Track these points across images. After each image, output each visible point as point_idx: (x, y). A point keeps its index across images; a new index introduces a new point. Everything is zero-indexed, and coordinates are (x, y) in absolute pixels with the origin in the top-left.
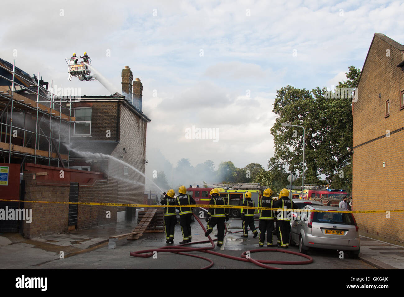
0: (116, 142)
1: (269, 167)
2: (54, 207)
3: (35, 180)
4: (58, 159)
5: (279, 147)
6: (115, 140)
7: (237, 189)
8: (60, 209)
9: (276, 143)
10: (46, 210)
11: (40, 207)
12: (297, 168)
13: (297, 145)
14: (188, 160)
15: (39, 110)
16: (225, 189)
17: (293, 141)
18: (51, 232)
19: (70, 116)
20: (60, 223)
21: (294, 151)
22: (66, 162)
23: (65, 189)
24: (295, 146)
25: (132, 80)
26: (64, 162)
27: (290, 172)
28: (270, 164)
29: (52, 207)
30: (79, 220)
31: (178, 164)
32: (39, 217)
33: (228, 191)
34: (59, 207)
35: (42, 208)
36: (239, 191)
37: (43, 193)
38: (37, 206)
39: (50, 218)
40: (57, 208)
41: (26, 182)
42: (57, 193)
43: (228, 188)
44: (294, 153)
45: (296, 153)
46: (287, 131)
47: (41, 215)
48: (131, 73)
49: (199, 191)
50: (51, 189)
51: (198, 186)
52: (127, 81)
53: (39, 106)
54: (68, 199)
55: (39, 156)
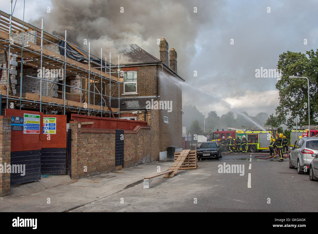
0: (157, 97)
1: (277, 114)
2: (101, 151)
3: (81, 128)
4: (109, 112)
5: (283, 98)
6: (156, 95)
7: (253, 131)
8: (107, 153)
9: (280, 95)
10: (93, 154)
11: (86, 151)
12: (297, 113)
13: (297, 96)
14: (215, 112)
15: (90, 72)
16: (244, 131)
17: (294, 93)
18: (99, 173)
19: (119, 77)
20: (107, 164)
21: (295, 100)
22: (117, 114)
23: (111, 136)
24: (295, 97)
25: (168, 49)
26: (114, 114)
27: (292, 116)
28: (277, 111)
29: (99, 151)
30: (125, 160)
31: (208, 116)
32: (86, 160)
33: (246, 132)
34: (105, 151)
35: (88, 153)
36: (254, 132)
37: (89, 139)
38: (83, 150)
39: (97, 161)
40: (104, 151)
41: (72, 131)
42: (103, 139)
43: (246, 130)
44: (295, 102)
45: (297, 102)
46: (289, 85)
47: (88, 159)
48: (167, 44)
49: (224, 134)
50: (97, 135)
51: (223, 130)
52: (163, 49)
53: (90, 68)
54: (114, 144)
55: (92, 110)
